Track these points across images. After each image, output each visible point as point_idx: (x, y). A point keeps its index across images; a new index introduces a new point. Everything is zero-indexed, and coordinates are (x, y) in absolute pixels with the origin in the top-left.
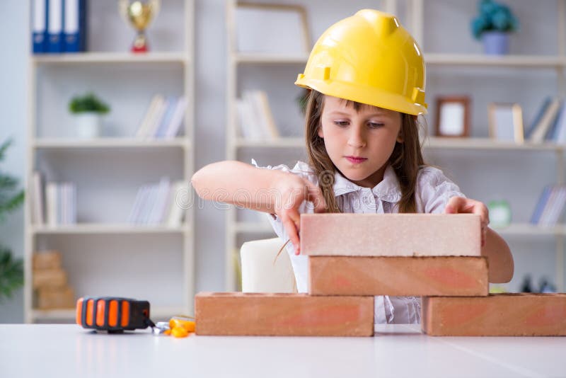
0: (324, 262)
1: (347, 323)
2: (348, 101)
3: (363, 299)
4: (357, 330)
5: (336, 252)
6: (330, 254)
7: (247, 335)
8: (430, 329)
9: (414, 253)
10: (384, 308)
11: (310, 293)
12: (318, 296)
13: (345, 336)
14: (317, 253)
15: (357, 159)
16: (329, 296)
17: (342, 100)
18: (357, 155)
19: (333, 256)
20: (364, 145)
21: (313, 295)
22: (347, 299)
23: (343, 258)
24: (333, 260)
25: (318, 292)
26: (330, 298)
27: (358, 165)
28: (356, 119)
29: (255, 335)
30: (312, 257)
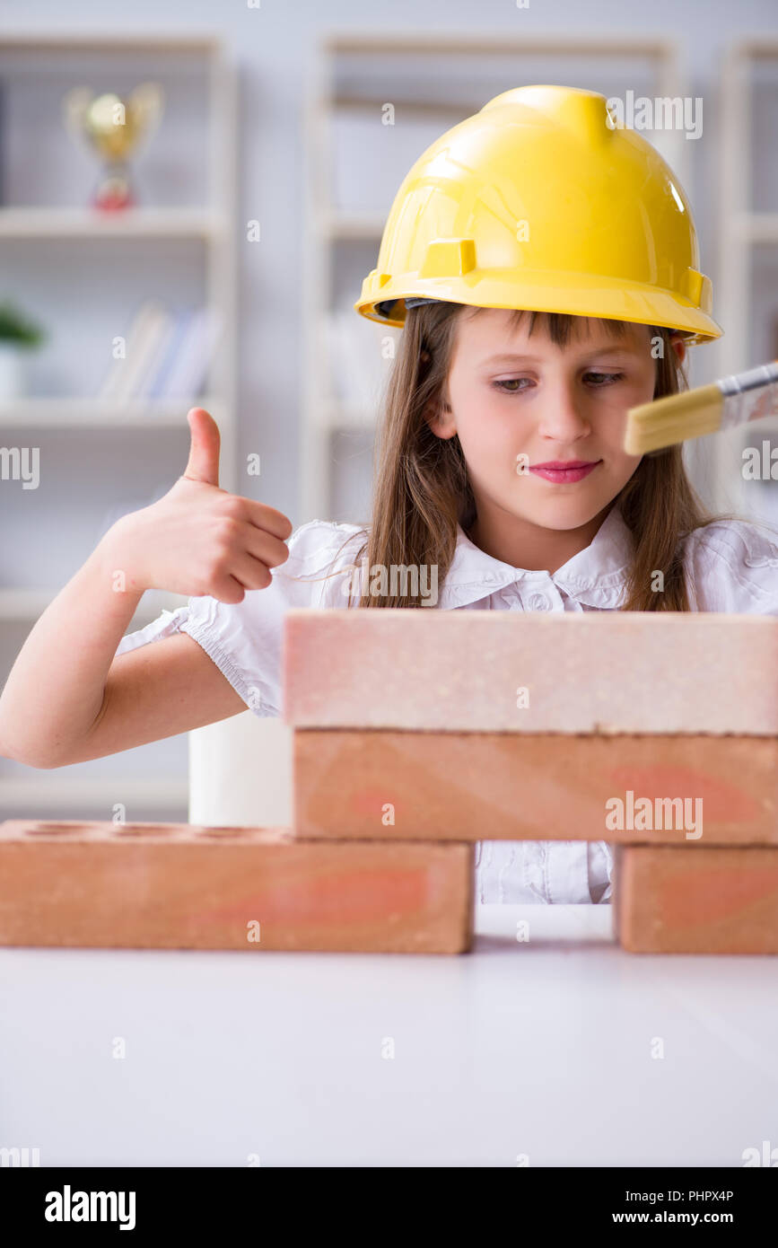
0: (332, 744)
1: (394, 918)
2: (536, 315)
3: (439, 852)
4: (420, 937)
5: (377, 720)
6: (361, 722)
7: (117, 946)
8: (626, 937)
9: (597, 726)
10: (585, 868)
11: (294, 833)
12: (314, 840)
13: (388, 952)
14: (326, 720)
15: (571, 467)
16: (344, 840)
17: (519, 314)
18: (571, 456)
19: (353, 730)
20: (587, 432)
21: (300, 840)
22: (393, 851)
23: (386, 738)
24: (356, 742)
25: (313, 830)
26: (345, 848)
27: (574, 486)
28: (554, 368)
29: (138, 946)
30: (302, 731)
